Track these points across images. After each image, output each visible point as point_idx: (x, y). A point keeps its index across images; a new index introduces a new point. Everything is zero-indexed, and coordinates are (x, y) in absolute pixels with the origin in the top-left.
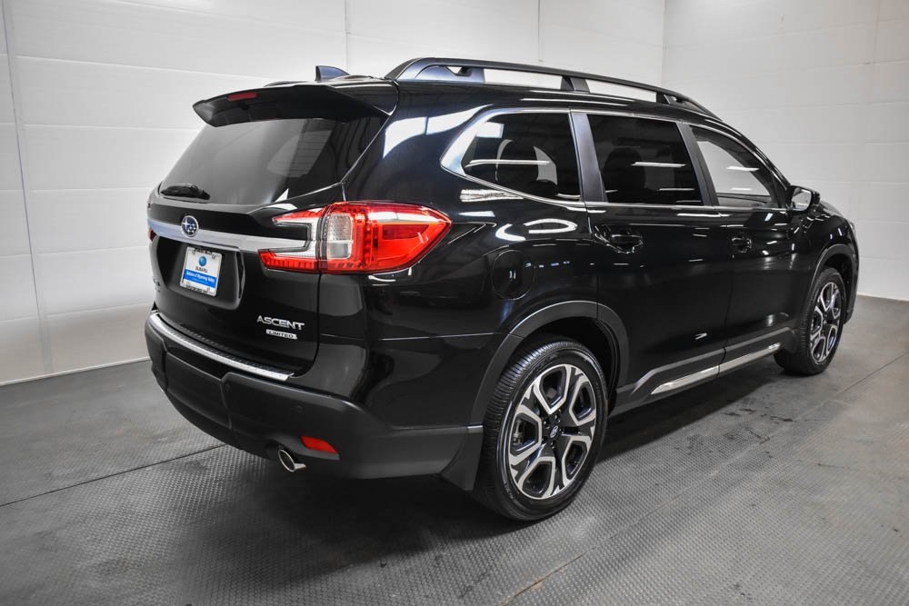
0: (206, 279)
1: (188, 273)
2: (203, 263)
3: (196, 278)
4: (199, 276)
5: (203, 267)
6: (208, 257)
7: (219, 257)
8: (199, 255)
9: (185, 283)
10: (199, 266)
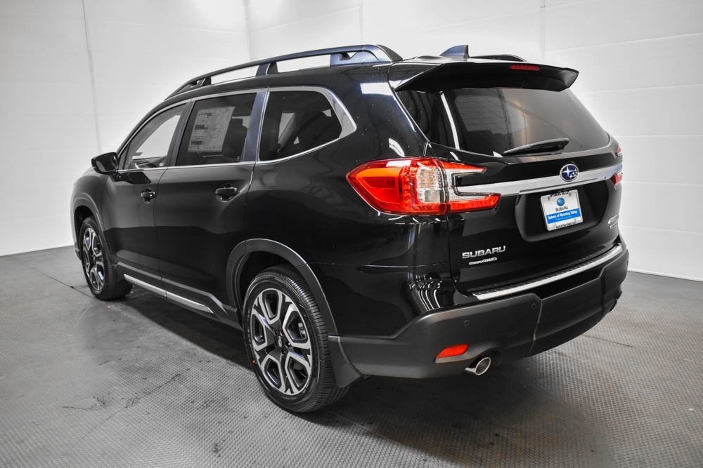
0: (569, 214)
1: (550, 218)
2: (561, 203)
3: (560, 217)
4: (561, 215)
5: (563, 206)
6: (565, 196)
7: (575, 193)
8: (555, 198)
9: (550, 227)
10: (558, 207)
